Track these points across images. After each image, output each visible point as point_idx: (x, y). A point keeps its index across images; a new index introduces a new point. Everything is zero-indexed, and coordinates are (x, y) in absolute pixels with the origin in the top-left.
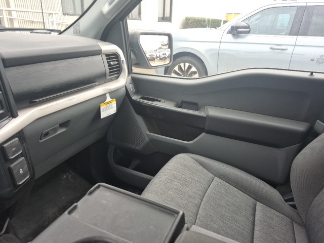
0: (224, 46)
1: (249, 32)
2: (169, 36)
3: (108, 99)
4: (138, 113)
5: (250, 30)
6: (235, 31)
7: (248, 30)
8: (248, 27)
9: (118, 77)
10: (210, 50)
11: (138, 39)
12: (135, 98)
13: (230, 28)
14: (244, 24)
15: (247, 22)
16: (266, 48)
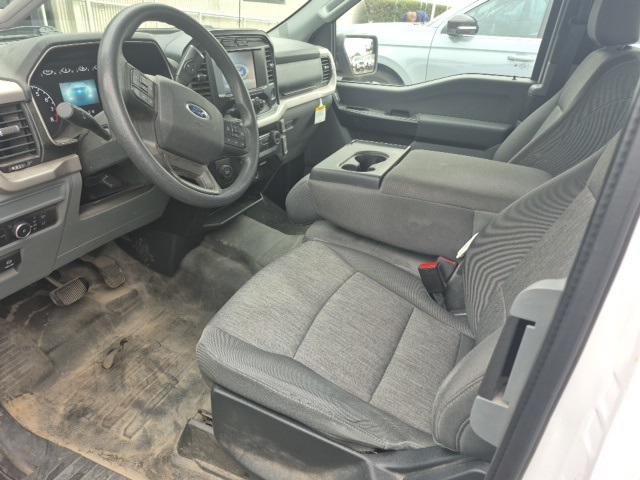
0: (435, 54)
1: (475, 32)
2: (374, 39)
3: (321, 105)
4: (343, 125)
5: (478, 28)
6: (454, 30)
7: (474, 28)
8: (474, 23)
9: (327, 83)
10: (414, 60)
11: (343, 42)
12: (341, 107)
13: (445, 24)
14: (468, 18)
15: (473, 14)
16: (503, 58)
